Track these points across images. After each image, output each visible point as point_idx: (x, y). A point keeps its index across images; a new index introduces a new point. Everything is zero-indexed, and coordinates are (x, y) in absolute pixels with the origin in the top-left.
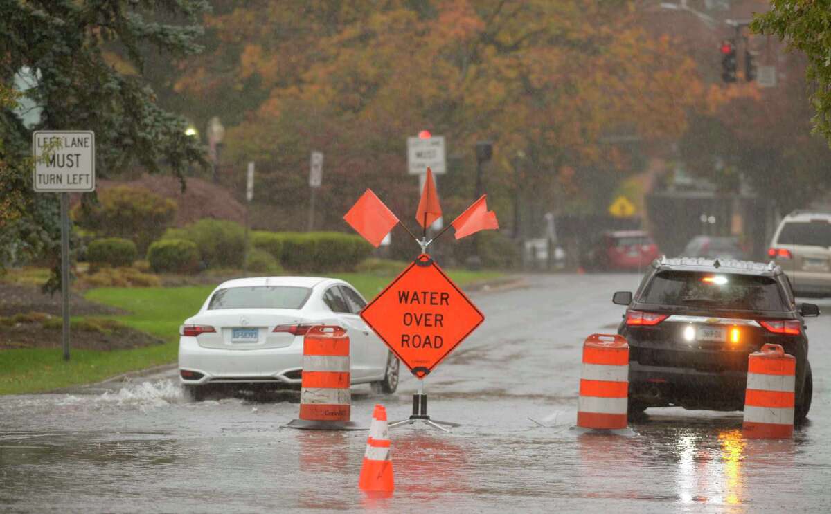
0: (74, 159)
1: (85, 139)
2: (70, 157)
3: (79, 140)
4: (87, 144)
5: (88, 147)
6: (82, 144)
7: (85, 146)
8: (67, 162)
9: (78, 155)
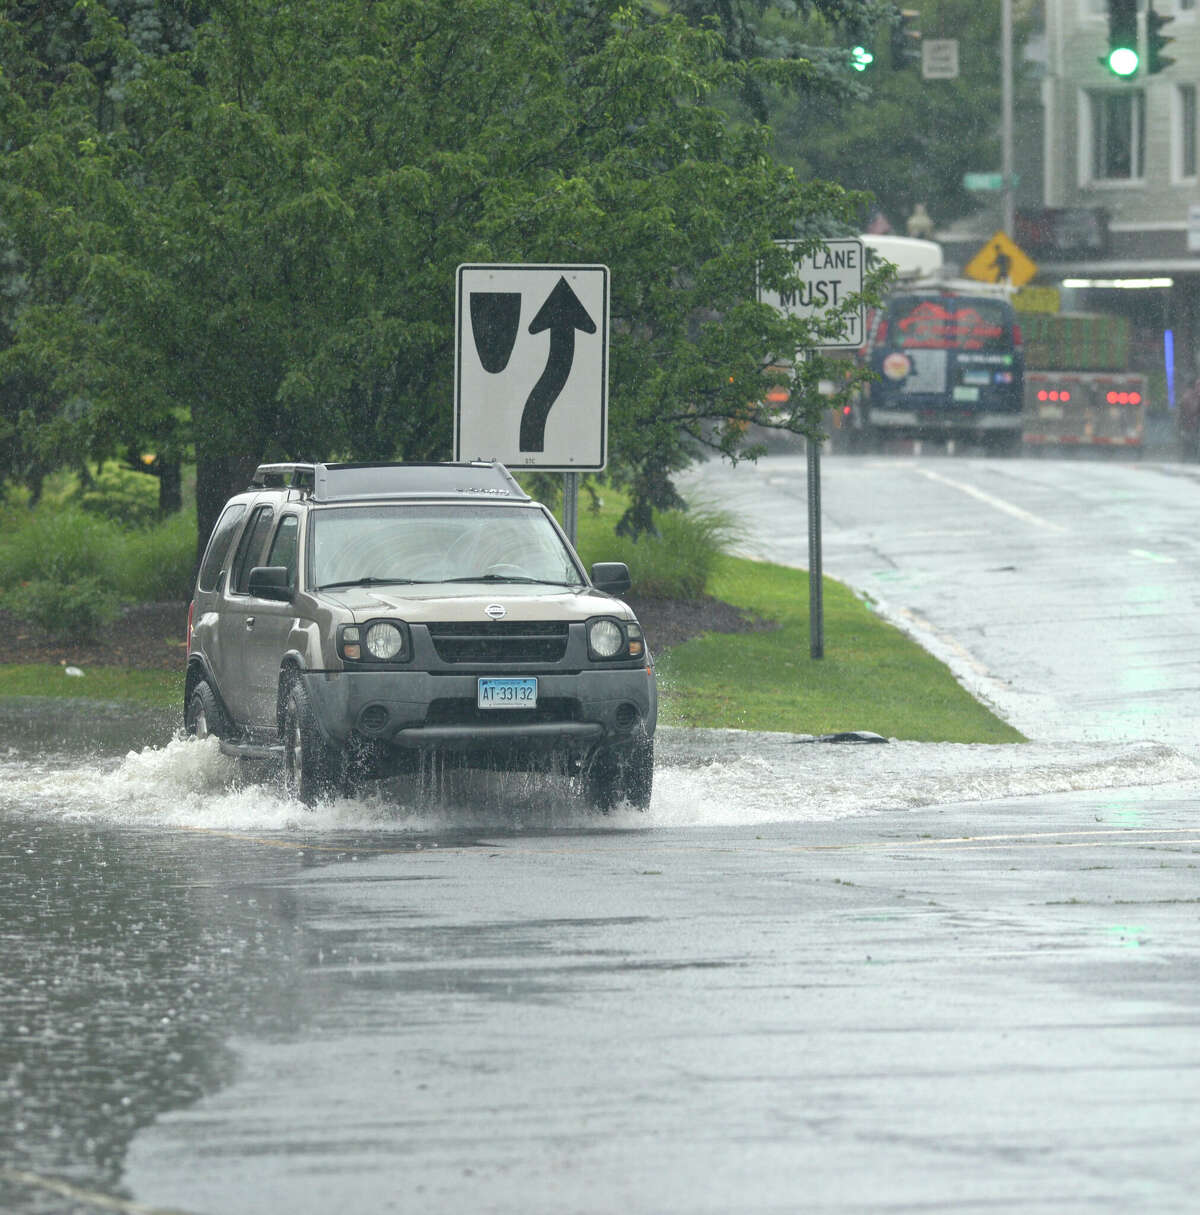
0: (829, 290)
1: (849, 252)
2: (822, 287)
3: (837, 254)
4: (852, 263)
5: (854, 267)
6: (842, 262)
7: (849, 266)
8: (816, 295)
9: (835, 283)
